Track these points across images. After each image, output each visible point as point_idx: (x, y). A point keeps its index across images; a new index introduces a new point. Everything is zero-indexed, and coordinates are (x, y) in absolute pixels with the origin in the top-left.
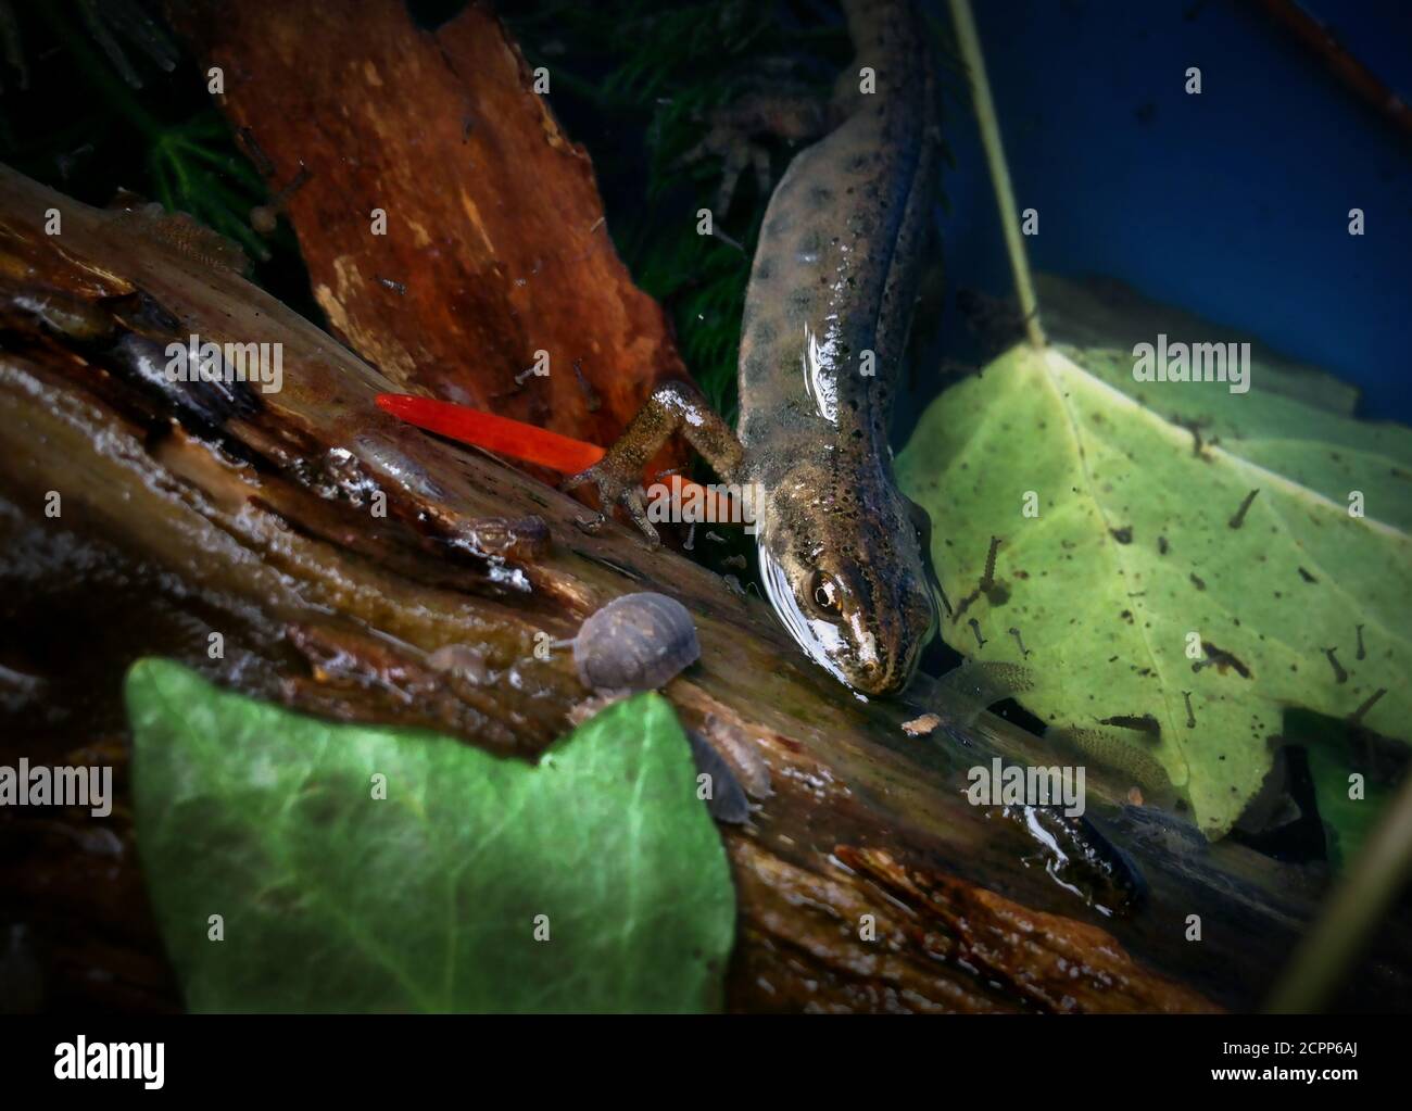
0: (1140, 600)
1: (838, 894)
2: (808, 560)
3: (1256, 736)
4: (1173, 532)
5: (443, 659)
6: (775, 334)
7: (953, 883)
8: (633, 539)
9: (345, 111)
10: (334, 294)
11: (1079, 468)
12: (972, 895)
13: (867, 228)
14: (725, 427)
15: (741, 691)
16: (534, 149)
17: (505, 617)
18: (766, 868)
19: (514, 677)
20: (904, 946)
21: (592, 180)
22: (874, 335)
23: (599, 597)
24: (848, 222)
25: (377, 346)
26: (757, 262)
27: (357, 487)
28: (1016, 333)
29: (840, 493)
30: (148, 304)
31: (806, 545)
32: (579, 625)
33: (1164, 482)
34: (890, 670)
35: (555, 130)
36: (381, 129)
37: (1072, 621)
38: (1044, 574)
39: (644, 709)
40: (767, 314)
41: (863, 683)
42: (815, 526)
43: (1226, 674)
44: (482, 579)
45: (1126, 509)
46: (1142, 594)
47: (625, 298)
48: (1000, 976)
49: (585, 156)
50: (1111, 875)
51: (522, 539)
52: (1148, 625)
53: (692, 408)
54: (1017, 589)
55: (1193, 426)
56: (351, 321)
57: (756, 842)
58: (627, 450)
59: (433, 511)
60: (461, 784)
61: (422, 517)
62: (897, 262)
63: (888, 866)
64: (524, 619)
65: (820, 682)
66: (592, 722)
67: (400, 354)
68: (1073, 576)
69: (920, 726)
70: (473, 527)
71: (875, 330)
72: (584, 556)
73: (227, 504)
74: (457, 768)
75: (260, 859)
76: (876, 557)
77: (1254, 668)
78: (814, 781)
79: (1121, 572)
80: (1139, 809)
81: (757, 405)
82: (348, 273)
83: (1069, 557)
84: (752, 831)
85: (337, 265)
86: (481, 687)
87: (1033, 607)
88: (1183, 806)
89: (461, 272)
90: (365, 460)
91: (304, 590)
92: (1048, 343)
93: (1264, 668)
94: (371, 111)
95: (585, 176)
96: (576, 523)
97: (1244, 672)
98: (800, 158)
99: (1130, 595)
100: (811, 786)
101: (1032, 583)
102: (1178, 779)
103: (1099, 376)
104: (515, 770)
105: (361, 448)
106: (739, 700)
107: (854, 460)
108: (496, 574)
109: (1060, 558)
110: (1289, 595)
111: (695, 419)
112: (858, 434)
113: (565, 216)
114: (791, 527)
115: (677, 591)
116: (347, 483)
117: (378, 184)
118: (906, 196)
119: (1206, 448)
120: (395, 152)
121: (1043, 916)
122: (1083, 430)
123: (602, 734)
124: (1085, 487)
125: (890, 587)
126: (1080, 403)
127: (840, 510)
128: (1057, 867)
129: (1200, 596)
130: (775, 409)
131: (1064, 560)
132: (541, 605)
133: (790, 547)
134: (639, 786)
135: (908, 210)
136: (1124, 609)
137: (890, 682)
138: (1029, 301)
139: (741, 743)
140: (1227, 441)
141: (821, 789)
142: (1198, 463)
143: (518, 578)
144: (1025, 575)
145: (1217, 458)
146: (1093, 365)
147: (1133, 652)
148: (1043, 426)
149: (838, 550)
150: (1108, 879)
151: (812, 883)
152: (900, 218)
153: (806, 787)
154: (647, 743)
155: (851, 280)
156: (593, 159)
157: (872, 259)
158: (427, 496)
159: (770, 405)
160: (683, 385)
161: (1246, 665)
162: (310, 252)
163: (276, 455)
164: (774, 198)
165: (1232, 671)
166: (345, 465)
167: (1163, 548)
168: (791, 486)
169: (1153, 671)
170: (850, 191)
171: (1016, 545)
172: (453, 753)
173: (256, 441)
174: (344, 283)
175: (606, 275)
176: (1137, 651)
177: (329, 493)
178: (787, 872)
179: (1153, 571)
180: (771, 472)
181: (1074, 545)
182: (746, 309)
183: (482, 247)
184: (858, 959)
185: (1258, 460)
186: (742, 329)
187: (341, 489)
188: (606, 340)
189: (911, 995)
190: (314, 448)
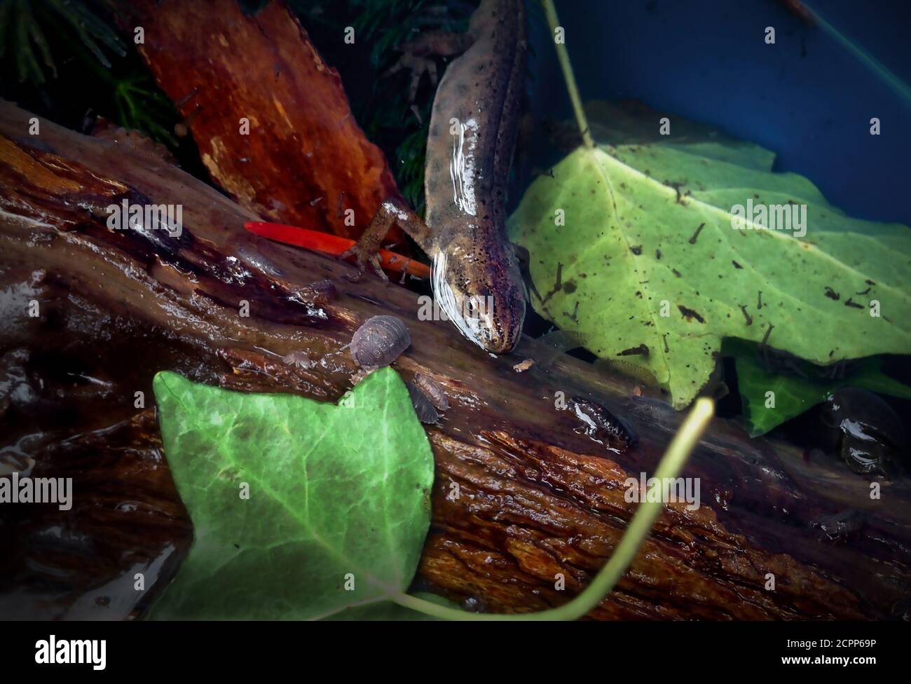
0: (646, 285)
1: (482, 454)
2: (463, 287)
3: (706, 353)
4: (664, 247)
5: (291, 359)
6: (442, 166)
7: (538, 444)
8: (376, 283)
9: (211, 61)
10: (212, 158)
11: (613, 215)
12: (548, 449)
13: (486, 106)
14: (418, 220)
15: (432, 358)
16: (310, 73)
17: (317, 335)
18: (448, 444)
19: (323, 363)
20: (515, 475)
21: (341, 86)
22: (493, 162)
23: (361, 318)
24: (477, 103)
25: (235, 184)
26: (431, 126)
27: (241, 276)
28: (577, 142)
29: (477, 251)
30: (134, 193)
31: (461, 280)
32: (352, 334)
33: (660, 219)
34: (506, 339)
35: (320, 62)
36: (230, 69)
37: (610, 299)
38: (595, 274)
39: (386, 375)
40: (437, 156)
41: (493, 348)
42: (465, 269)
43: (691, 322)
44: (303, 316)
45: (639, 236)
46: (647, 282)
47: (363, 147)
48: (561, 486)
49: (337, 74)
50: (618, 434)
51: (322, 293)
52: (650, 298)
53: (401, 212)
54: (581, 283)
55: (676, 186)
56: (221, 172)
57: (442, 432)
58: (370, 235)
59: (277, 283)
60: (304, 416)
61: (273, 287)
62: (504, 121)
63: (506, 439)
64: (326, 335)
65: (472, 349)
66: (362, 383)
67: (247, 187)
68: (609, 275)
69: (522, 367)
70: (298, 290)
71: (494, 160)
72: (352, 296)
73: (185, 294)
74: (301, 409)
75: (218, 457)
76: (497, 282)
77: (706, 318)
78: (469, 400)
79: (636, 271)
80: (639, 397)
81: (435, 204)
82: (218, 146)
83: (608, 264)
84: (440, 426)
85: (213, 142)
86: (310, 370)
87: (588, 292)
88: (665, 392)
89: (275, 139)
90: (243, 261)
91: (223, 331)
92: (595, 146)
93: (712, 317)
94: (224, 60)
95: (337, 84)
96: (346, 278)
97: (701, 320)
98: (452, 65)
99: (640, 283)
100: (468, 402)
101: (588, 280)
102: (664, 378)
103: (624, 161)
104: (327, 407)
105: (240, 254)
106: (431, 362)
107: (485, 232)
108: (310, 313)
109: (603, 265)
110: (727, 276)
111: (403, 216)
112: (486, 217)
113: (329, 107)
114: (454, 270)
115: (398, 308)
116: (236, 275)
117: (230, 98)
118: (507, 84)
119: (683, 198)
120: (237, 80)
121: (583, 456)
122: (615, 193)
123: (367, 388)
124: (617, 225)
125: (505, 298)
126: (613, 177)
127: (478, 260)
128: (591, 432)
129: (678, 280)
130: (444, 206)
131: (606, 266)
132: (333, 326)
133: (453, 280)
134: (385, 411)
135: (509, 91)
136: (637, 290)
137: (506, 346)
138: (583, 124)
139: (433, 386)
140: (694, 193)
141: (473, 403)
142: (679, 206)
143: (321, 313)
144: (584, 276)
145: (689, 203)
146: (620, 155)
147: (642, 313)
148: (593, 192)
149: (477, 281)
150: (616, 436)
151: (470, 449)
152: (504, 96)
153: (465, 403)
154: (388, 391)
155: (479, 135)
156: (341, 75)
157: (489, 122)
158: (274, 275)
159: (441, 205)
160: (396, 200)
161: (702, 316)
162: (199, 137)
163: (203, 265)
164: (438, 90)
165: (694, 320)
166: (235, 265)
167: (659, 256)
168: (453, 249)
169: (652, 323)
170: (477, 85)
171: (580, 259)
172: (298, 402)
173: (192, 258)
174: (216, 151)
175: (352, 136)
176: (644, 313)
177: (229, 281)
178: (458, 445)
179: (653, 269)
180: (443, 241)
181: (610, 258)
182: (427, 152)
183: (286, 125)
184: (494, 483)
185: (712, 202)
186: (425, 164)
187: (234, 278)
188: (355, 171)
189: (520, 498)
190: (218, 258)
